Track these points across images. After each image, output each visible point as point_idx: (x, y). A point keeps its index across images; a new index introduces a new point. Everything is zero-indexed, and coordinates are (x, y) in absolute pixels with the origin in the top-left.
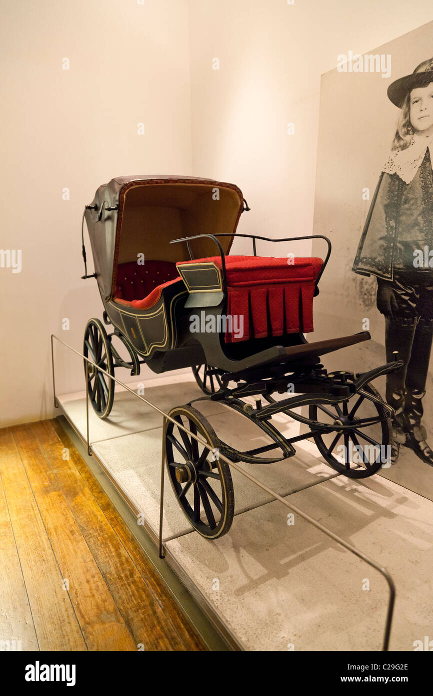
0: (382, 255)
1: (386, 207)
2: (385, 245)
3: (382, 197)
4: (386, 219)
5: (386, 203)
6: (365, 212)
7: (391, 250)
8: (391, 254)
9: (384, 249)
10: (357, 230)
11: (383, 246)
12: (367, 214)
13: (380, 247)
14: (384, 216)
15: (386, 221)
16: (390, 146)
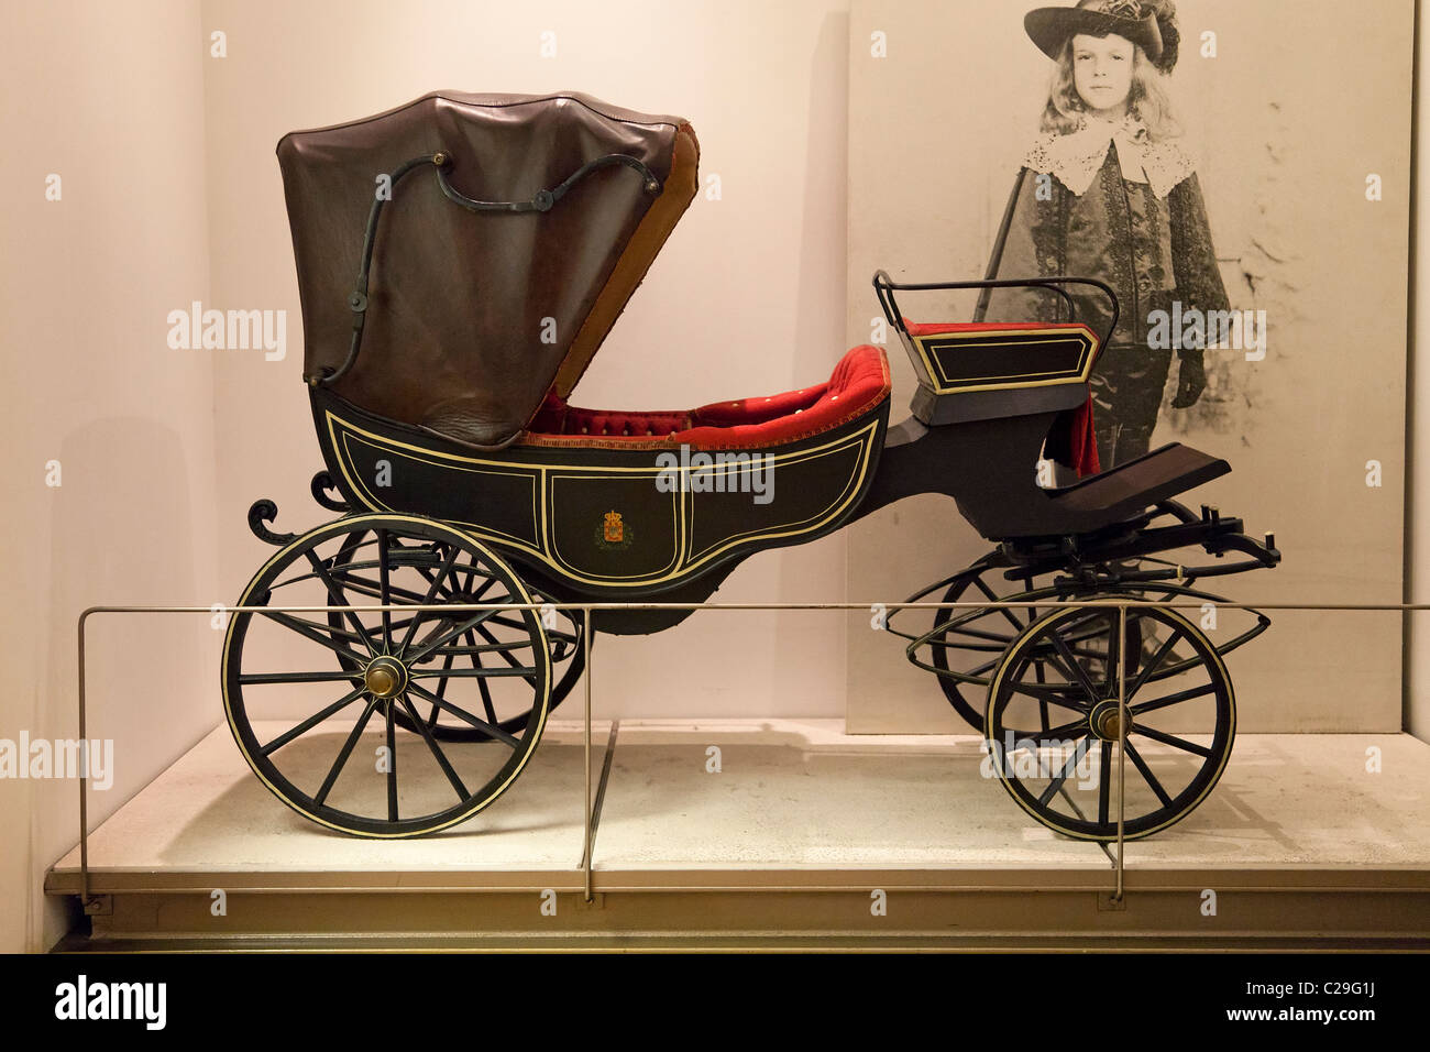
0: (1032, 319)
1: (1037, 232)
2: (1040, 301)
3: (1025, 214)
4: (1037, 253)
5: (1036, 224)
6: (988, 237)
7: (1054, 311)
8: (1054, 318)
9: (1038, 309)
10: (973, 271)
11: (1035, 302)
12: (993, 241)
13: (1029, 305)
14: (1033, 249)
15: (1038, 257)
16: (1037, 124)
